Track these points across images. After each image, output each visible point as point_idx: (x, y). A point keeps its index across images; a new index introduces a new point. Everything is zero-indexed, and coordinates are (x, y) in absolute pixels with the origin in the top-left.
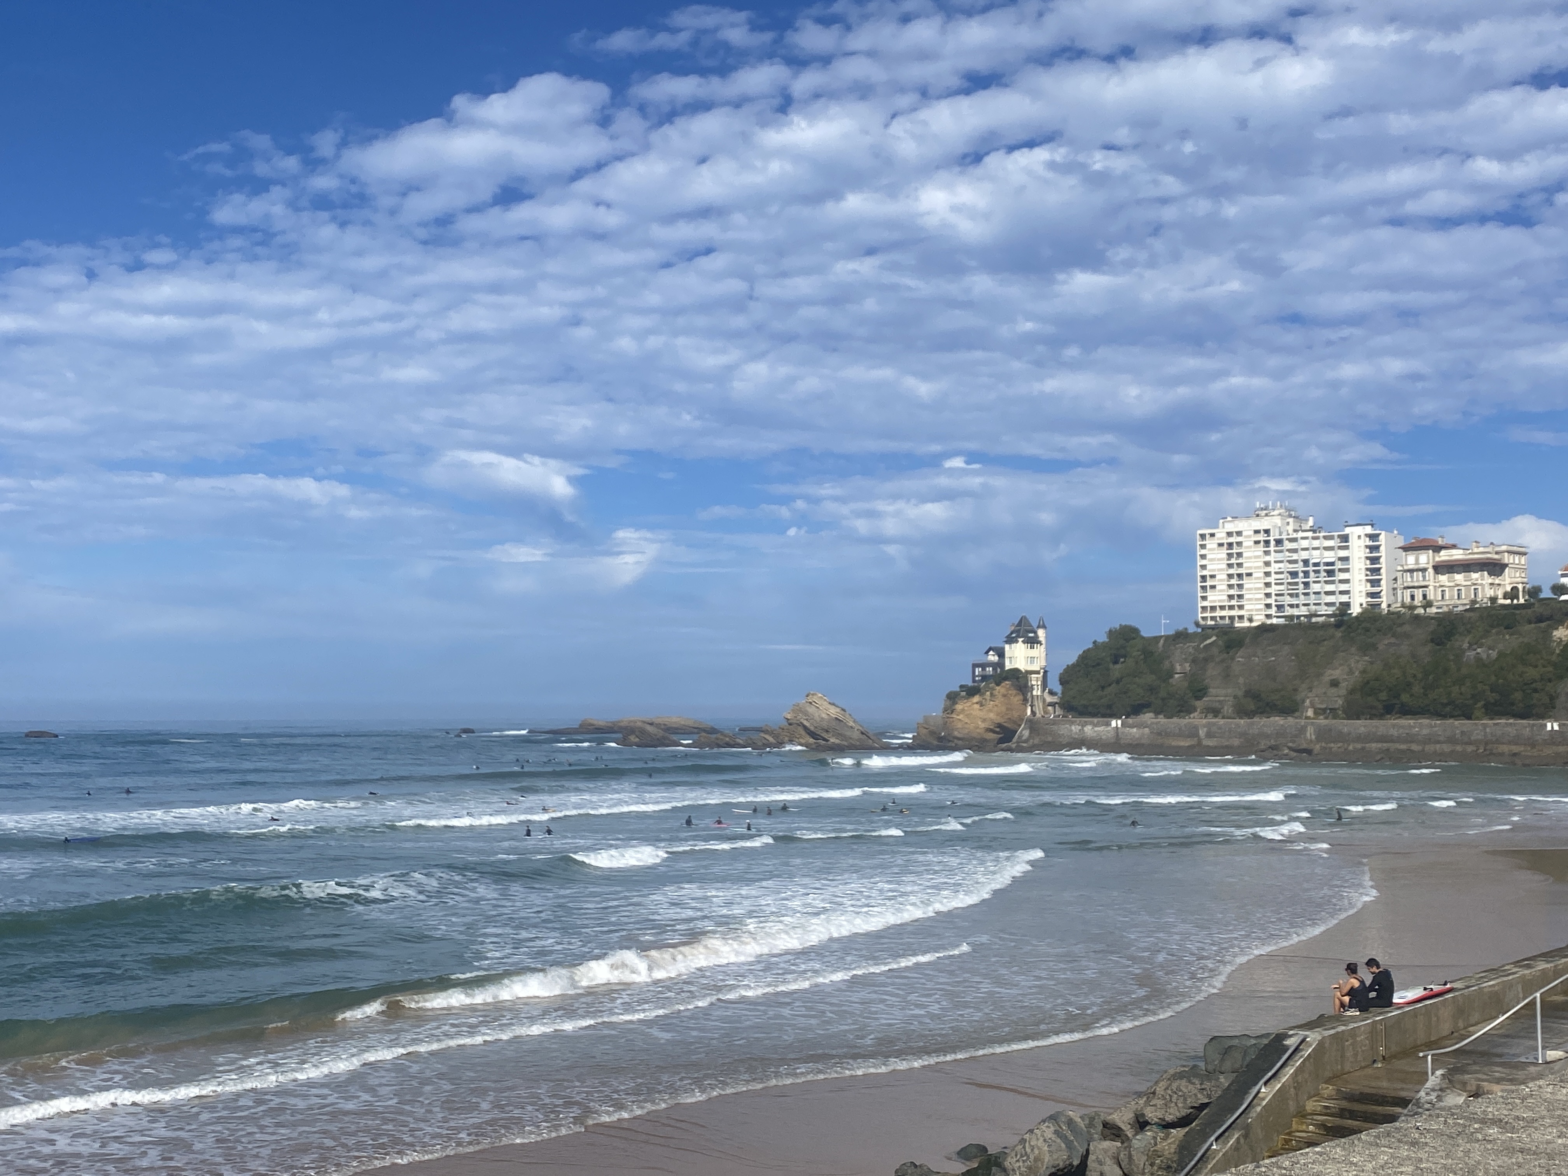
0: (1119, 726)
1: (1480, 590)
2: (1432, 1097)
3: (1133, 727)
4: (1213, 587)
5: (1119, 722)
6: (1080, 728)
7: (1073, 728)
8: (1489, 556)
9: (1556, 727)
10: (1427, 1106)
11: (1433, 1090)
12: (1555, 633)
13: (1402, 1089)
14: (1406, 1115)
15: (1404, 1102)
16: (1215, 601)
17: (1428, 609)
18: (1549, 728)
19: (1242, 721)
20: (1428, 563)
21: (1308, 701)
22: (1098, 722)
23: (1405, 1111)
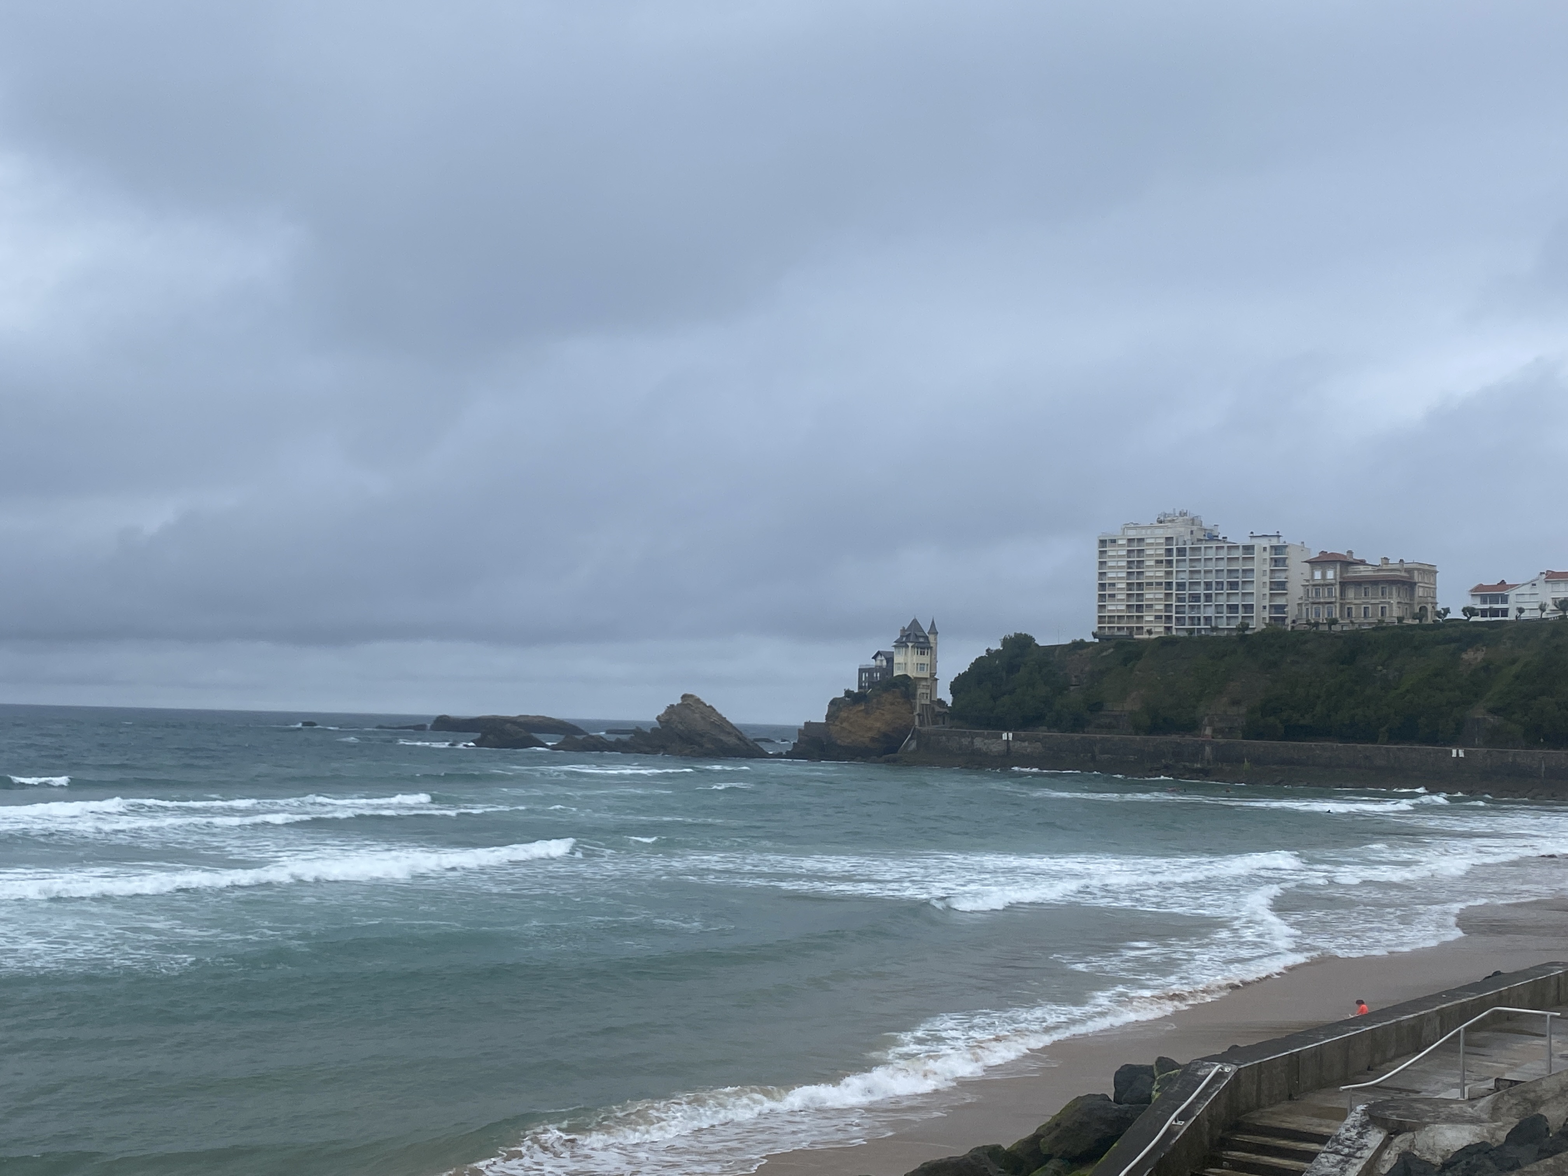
0: (1010, 739)
1: (1387, 609)
2: (1352, 1134)
3: (1024, 741)
4: (1112, 596)
5: (1011, 735)
6: (970, 739)
7: (963, 740)
8: (1398, 573)
9: (1461, 755)
10: (1348, 1143)
11: (1354, 1127)
12: (1464, 656)
13: (1321, 1125)
14: (1324, 1152)
15: (1322, 1139)
16: (1113, 611)
17: (1333, 627)
18: (1454, 755)
19: (1138, 738)
20: (1335, 579)
21: (1206, 719)
22: (988, 734)
23: (1325, 1148)
